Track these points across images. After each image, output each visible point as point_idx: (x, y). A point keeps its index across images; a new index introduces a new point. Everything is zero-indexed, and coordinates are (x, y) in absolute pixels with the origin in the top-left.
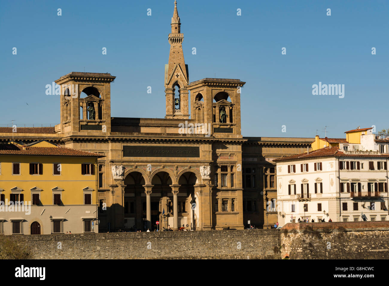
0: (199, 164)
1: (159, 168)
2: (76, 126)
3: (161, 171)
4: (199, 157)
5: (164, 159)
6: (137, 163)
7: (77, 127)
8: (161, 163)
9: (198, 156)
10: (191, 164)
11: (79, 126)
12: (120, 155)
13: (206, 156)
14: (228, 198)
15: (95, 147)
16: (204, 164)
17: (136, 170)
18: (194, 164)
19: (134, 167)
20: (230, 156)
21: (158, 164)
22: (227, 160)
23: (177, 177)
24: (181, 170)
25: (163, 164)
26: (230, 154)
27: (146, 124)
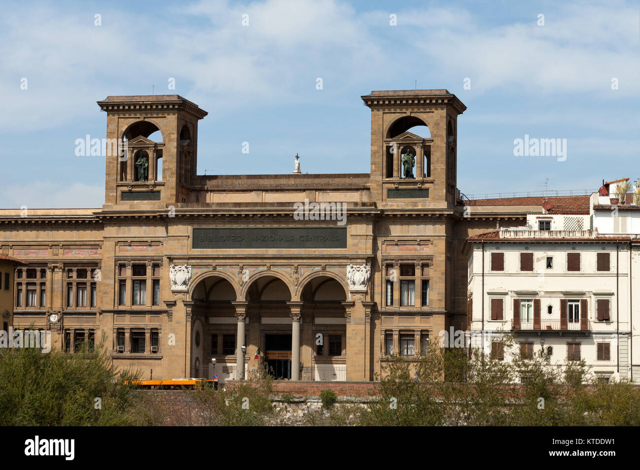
0: (345, 261)
1: (261, 269)
2: (111, 194)
3: (266, 275)
4: (346, 247)
5: (272, 252)
6: (217, 261)
7: (113, 196)
8: (265, 261)
9: (344, 245)
10: (327, 261)
11: (115, 195)
12: (184, 246)
13: (359, 244)
14: (412, 328)
15: (145, 232)
16: (353, 261)
17: (216, 274)
18: (334, 261)
19: (211, 269)
20: (419, 244)
21: (258, 261)
22: (413, 253)
23: (296, 287)
24: (307, 274)
25: (268, 261)
26: (418, 240)
27: (276, 186)
